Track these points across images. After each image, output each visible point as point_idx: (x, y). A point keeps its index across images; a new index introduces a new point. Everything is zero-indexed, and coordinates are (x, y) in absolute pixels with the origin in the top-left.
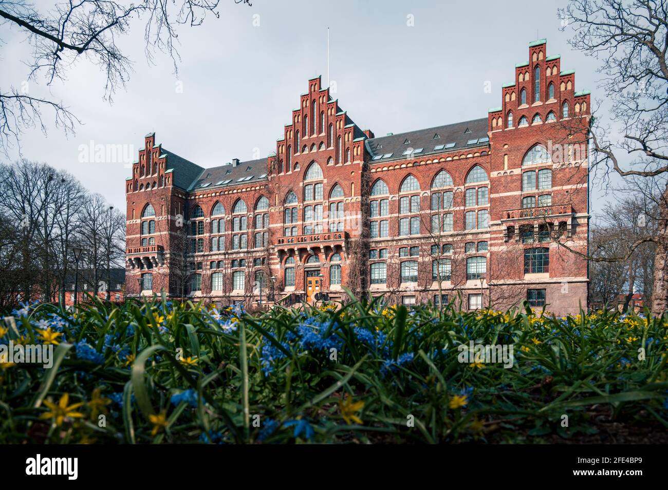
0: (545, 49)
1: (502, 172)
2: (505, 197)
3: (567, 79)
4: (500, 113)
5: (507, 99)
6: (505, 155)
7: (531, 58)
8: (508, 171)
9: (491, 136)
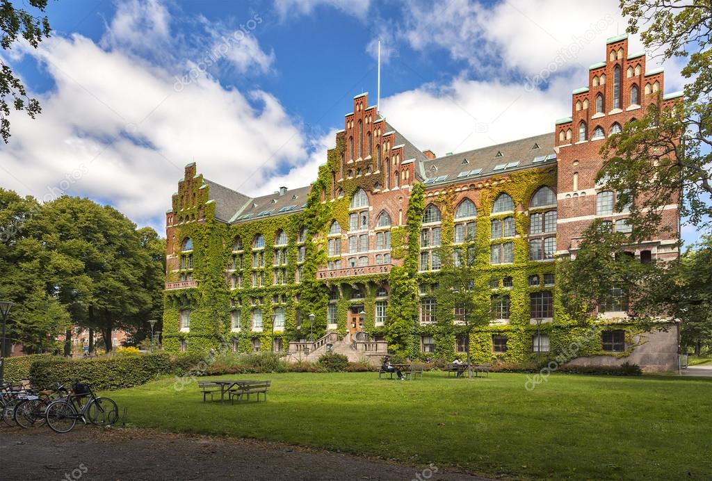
0: (627, 46)
1: (572, 193)
2: (575, 222)
3: (655, 80)
4: (569, 124)
5: (578, 107)
6: (575, 173)
7: (608, 57)
8: (579, 192)
9: (558, 152)
